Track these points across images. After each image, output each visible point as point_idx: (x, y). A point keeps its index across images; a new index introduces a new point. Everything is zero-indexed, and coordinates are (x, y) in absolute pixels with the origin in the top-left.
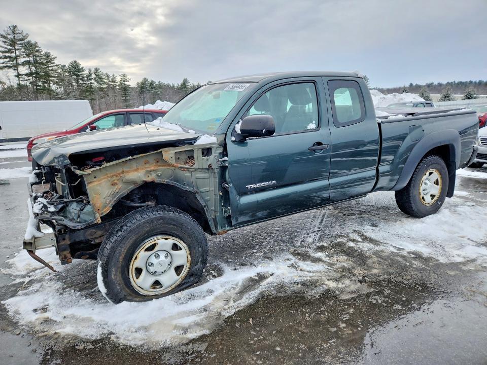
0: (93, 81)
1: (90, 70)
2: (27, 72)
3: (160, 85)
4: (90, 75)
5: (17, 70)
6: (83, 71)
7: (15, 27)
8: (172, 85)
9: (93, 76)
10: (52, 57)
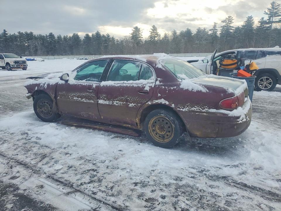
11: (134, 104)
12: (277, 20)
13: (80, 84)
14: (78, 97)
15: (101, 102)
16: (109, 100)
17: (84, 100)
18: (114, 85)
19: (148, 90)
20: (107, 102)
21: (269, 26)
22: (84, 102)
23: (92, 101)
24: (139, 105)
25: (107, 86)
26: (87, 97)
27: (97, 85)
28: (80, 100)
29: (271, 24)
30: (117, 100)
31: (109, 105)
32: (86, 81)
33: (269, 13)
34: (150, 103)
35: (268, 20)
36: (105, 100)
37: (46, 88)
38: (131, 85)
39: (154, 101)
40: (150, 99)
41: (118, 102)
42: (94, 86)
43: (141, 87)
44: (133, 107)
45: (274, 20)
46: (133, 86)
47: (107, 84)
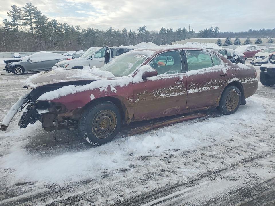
0: (63, 30)
1: (62, 24)
2: (36, 26)
3: (96, 31)
4: (62, 27)
5: (31, 26)
6: (58, 25)
7: (30, 3)
9: (63, 27)
10: (46, 18)
11: (218, 86)
12: (22, 23)
13: (165, 78)
14: (165, 93)
15: (191, 91)
16: (198, 87)
17: (173, 94)
18: (200, 73)
19: (226, 72)
20: (196, 91)
21: (15, 28)
22: (173, 96)
23: (182, 93)
24: (222, 86)
25: (194, 75)
26: (175, 91)
27: (184, 76)
28: (168, 96)
29: (16, 27)
30: (205, 86)
31: (199, 92)
32: (167, 74)
33: (12, 15)
34: (228, 82)
35: (12, 22)
36: (195, 89)
37: (115, 92)
38: (214, 71)
39: (231, 80)
40: (229, 80)
41: (206, 87)
42: (182, 77)
43: (221, 71)
44: (218, 89)
45: (18, 23)
46: (215, 71)
47: (193, 73)
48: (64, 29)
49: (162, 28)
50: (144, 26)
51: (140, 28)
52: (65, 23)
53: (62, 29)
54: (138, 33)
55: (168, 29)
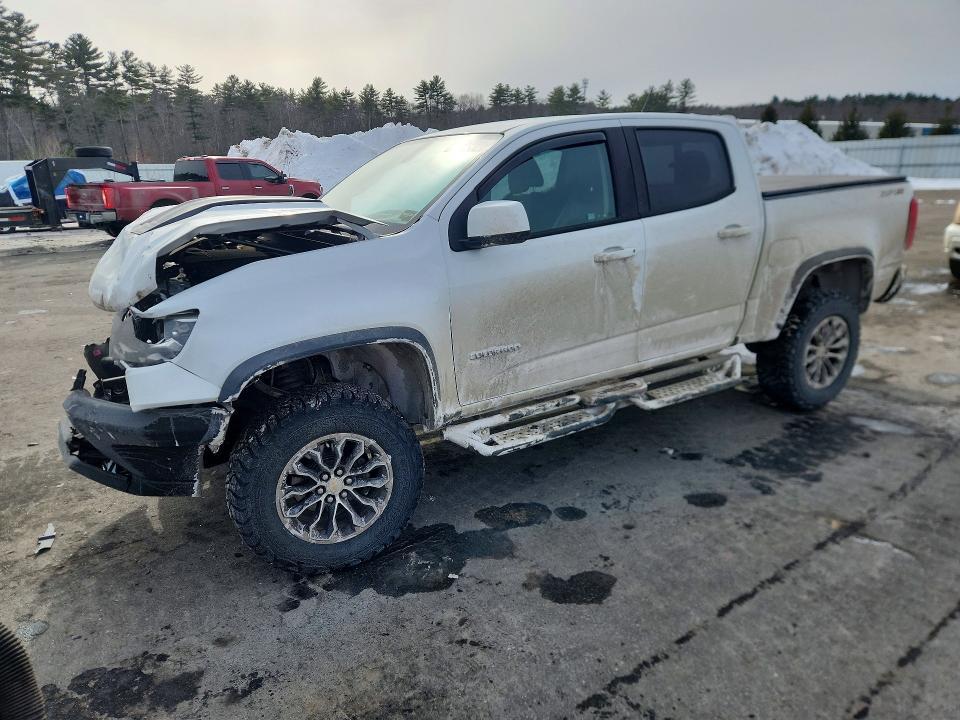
0: (120, 80)
1: (113, 56)
4: (114, 65)
6: (98, 57)
8: (288, 92)
9: (121, 69)
10: (29, 25)
48: (125, 76)
49: (500, 86)
50: (437, 79)
51: (424, 84)
52: (127, 52)
53: (115, 76)
54: (417, 103)
55: (517, 91)
